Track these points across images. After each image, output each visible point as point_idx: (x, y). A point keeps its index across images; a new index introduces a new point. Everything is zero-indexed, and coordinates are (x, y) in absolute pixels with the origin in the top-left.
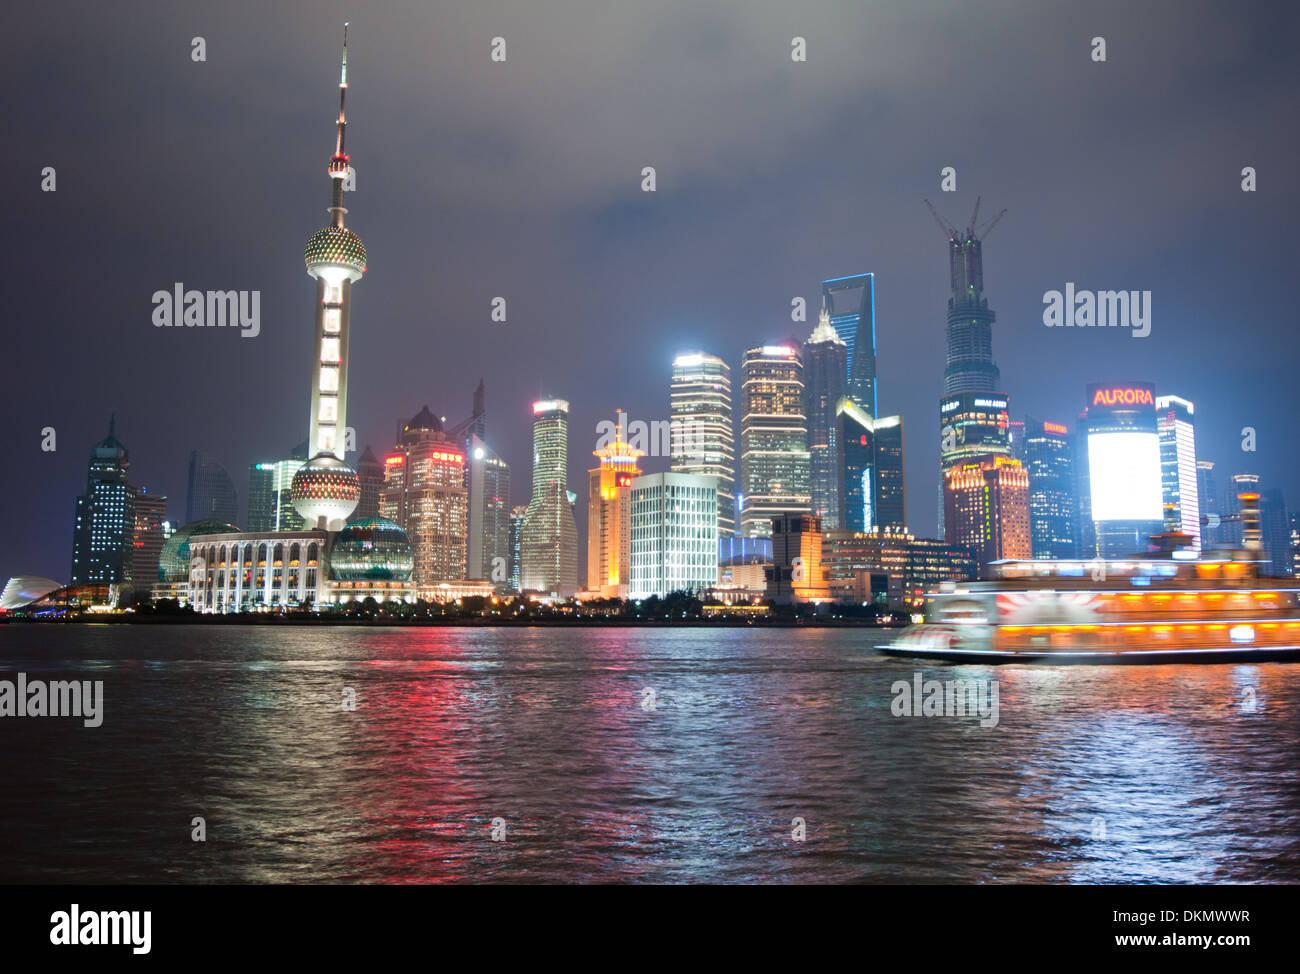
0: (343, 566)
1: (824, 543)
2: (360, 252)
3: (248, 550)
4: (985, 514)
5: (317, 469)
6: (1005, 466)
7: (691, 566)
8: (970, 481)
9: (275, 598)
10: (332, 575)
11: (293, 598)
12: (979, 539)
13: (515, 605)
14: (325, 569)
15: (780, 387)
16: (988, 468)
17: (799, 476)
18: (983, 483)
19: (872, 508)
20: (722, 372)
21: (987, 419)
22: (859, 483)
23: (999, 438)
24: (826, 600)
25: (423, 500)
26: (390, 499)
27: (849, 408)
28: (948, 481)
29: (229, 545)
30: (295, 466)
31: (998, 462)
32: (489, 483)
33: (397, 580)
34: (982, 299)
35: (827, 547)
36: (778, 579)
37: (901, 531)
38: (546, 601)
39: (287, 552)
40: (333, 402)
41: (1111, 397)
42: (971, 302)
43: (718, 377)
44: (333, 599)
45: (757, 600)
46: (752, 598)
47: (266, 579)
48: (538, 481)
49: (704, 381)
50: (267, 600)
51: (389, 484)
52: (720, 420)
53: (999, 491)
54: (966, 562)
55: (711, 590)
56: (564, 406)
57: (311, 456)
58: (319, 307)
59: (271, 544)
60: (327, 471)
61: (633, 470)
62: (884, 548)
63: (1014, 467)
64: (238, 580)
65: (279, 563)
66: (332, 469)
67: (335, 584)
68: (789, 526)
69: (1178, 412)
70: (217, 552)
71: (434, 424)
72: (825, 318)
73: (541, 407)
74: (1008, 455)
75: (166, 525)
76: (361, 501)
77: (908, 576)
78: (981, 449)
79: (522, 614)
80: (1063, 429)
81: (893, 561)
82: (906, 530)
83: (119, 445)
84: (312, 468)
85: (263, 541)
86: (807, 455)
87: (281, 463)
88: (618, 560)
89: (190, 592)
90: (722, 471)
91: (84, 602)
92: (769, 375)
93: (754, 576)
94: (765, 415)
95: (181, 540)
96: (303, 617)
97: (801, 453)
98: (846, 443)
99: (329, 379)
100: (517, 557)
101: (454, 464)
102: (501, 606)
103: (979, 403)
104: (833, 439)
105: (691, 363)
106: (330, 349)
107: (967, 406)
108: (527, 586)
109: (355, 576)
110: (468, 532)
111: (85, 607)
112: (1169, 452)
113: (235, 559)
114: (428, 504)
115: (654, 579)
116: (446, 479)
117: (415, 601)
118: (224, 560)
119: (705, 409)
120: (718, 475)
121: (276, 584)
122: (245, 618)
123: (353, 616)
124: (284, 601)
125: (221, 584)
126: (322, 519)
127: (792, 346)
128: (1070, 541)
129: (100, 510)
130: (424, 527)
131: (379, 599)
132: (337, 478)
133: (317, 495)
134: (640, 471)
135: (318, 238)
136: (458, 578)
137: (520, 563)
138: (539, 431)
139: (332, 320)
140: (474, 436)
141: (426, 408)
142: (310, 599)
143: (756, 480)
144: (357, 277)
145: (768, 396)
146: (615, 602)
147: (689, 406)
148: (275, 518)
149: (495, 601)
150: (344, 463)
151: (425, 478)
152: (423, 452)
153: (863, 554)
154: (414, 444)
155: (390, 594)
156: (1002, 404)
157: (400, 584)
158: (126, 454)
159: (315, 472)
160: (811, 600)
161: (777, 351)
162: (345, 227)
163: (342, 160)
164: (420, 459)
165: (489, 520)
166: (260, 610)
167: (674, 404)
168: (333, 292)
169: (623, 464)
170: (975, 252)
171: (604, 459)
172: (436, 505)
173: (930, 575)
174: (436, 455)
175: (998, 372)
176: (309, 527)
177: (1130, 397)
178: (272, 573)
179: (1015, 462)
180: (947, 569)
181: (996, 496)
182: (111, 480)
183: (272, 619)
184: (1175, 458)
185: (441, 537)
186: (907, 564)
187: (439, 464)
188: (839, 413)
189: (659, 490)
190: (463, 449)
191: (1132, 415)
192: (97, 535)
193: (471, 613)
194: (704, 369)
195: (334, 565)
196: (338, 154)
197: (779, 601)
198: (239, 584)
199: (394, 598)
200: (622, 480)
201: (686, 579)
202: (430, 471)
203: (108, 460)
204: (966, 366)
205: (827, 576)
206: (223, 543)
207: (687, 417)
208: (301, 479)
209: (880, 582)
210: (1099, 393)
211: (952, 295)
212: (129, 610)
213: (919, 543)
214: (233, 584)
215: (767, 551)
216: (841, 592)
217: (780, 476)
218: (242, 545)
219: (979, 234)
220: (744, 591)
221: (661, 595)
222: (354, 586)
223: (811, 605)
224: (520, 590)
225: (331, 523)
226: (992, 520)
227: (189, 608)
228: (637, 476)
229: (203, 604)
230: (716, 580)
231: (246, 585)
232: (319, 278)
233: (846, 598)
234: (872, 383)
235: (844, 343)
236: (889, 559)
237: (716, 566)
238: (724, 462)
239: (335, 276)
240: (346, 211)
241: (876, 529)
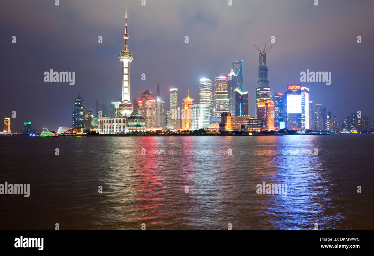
0: (130, 124)
1: (232, 118)
2: (131, 55)
3: (110, 121)
4: (265, 112)
5: (124, 103)
6: (269, 102)
7: (204, 123)
8: (262, 105)
9: (116, 131)
10: (128, 126)
11: (120, 131)
12: (263, 118)
13: (167, 132)
14: (127, 125)
15: (223, 85)
16: (266, 103)
17: (226, 104)
18: (265, 106)
19: (242, 111)
20: (210, 82)
21: (266, 92)
22: (239, 106)
23: (268, 96)
24: (232, 130)
25: (147, 110)
26: (140, 110)
27: (237, 90)
28: (258, 105)
29: (106, 120)
30: (119, 103)
31: (268, 101)
32: (161, 106)
33: (142, 127)
34: (266, 66)
35: (232, 119)
36: (222, 126)
37: (248, 116)
38: (173, 131)
39: (118, 121)
40: (127, 89)
41: (292, 88)
42: (263, 67)
43: (210, 83)
44: (129, 131)
45: (218, 130)
46: (216, 130)
47: (114, 127)
48: (171, 106)
49: (207, 84)
50: (115, 131)
51: (140, 106)
52: (210, 93)
53: (268, 108)
54: (261, 122)
55: (208, 128)
56: (177, 90)
57: (123, 101)
58: (123, 68)
59: (115, 119)
60: (126, 104)
61: (192, 103)
62: (244, 119)
63: (271, 102)
64: (108, 127)
65: (117, 123)
66: (127, 103)
67: (129, 128)
68: (224, 115)
69: (306, 91)
70: (104, 121)
71: (149, 93)
72: (232, 70)
73: (172, 90)
74: (270, 100)
75: (92, 116)
76: (134, 110)
77: (249, 125)
78: (265, 99)
79: (169, 134)
80: (282, 94)
81: (246, 122)
82: (249, 116)
83: (81, 99)
84: (123, 103)
85: (113, 119)
86: (228, 100)
87: (116, 102)
88: (188, 122)
89: (98, 130)
90: (210, 104)
91: (76, 132)
92: (220, 83)
93: (217, 125)
94: (219, 91)
95: (96, 119)
96: (122, 135)
97: (227, 99)
98: (236, 97)
99: (126, 84)
100: (167, 122)
101: (153, 102)
102: (164, 132)
103: (264, 89)
104: (234, 96)
105: (204, 80)
106: (126, 77)
107: (262, 89)
108: (169, 128)
109: (133, 126)
110: (157, 117)
111: (76, 133)
112: (303, 99)
113: (107, 123)
114: (148, 111)
115: (196, 126)
116: (152, 105)
117: (146, 131)
118: (105, 123)
119: (207, 90)
120: (209, 104)
121: (117, 128)
122: (110, 135)
123: (133, 134)
124: (118, 131)
125: (105, 128)
126: (126, 114)
127: (225, 77)
128: (282, 118)
129: (78, 112)
130: (147, 116)
131: (138, 131)
132: (129, 105)
133: (124, 109)
134: (193, 104)
135: (122, 52)
136: (155, 126)
137: (168, 123)
138: (171, 95)
139: (126, 71)
140: (158, 96)
141: (147, 90)
142: (124, 131)
143: (217, 105)
144: (131, 61)
145: (220, 87)
146: (188, 131)
147: (203, 90)
148: (115, 114)
149: (163, 131)
150: (130, 102)
151: (147, 105)
152: (147, 99)
153: (240, 121)
154: (145, 98)
155: (141, 130)
156: (269, 89)
157: (143, 128)
158: (83, 100)
159: (124, 104)
160: (229, 130)
161: (222, 78)
162: (128, 50)
163: (126, 34)
164: (146, 101)
165: (161, 114)
166: (113, 133)
167: (200, 89)
168: (126, 65)
169: (189, 102)
170: (265, 56)
171: (185, 101)
172: (150, 111)
173: (253, 125)
174: (149, 100)
175: (269, 82)
176: (123, 116)
177: (296, 87)
178: (115, 126)
179: (272, 101)
180: (257, 124)
181: (267, 108)
182: (80, 106)
183: (116, 135)
184: (304, 100)
185: (151, 118)
186: (249, 123)
187: (150, 102)
188: (235, 91)
189: (197, 108)
190: (155, 99)
191: (296, 91)
192: (77, 118)
193: (158, 134)
194: (206, 81)
195: (129, 124)
196: (125, 33)
197: (222, 130)
198: (109, 128)
199: (142, 131)
200: (189, 105)
201: (203, 126)
202: (148, 104)
203: (79, 102)
204: (261, 81)
205: (232, 125)
206: (105, 119)
207: (203, 92)
208: (121, 105)
209: (243, 126)
210: (290, 87)
211: (259, 65)
212: (85, 133)
213: (251, 118)
214: (107, 128)
215: (220, 120)
216: (235, 129)
217: (222, 104)
218: (109, 120)
219: (265, 52)
220: (215, 128)
221: (198, 130)
222: (133, 128)
223: (229, 132)
224: (168, 129)
225: (128, 115)
226: (266, 114)
227: (98, 133)
228: (192, 104)
229: (101, 132)
230: (209, 126)
231: (110, 128)
232: (123, 61)
233: (236, 130)
234: (242, 84)
235: (236, 76)
236: (245, 122)
237: (209, 123)
238: (211, 102)
239: (126, 61)
240: (128, 46)
241: (242, 115)
